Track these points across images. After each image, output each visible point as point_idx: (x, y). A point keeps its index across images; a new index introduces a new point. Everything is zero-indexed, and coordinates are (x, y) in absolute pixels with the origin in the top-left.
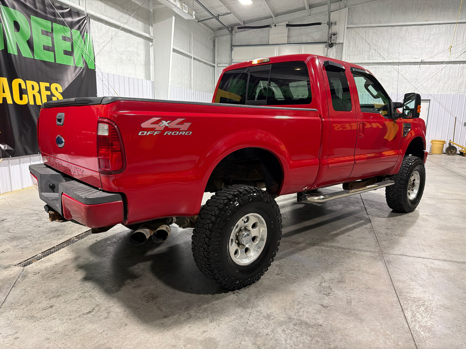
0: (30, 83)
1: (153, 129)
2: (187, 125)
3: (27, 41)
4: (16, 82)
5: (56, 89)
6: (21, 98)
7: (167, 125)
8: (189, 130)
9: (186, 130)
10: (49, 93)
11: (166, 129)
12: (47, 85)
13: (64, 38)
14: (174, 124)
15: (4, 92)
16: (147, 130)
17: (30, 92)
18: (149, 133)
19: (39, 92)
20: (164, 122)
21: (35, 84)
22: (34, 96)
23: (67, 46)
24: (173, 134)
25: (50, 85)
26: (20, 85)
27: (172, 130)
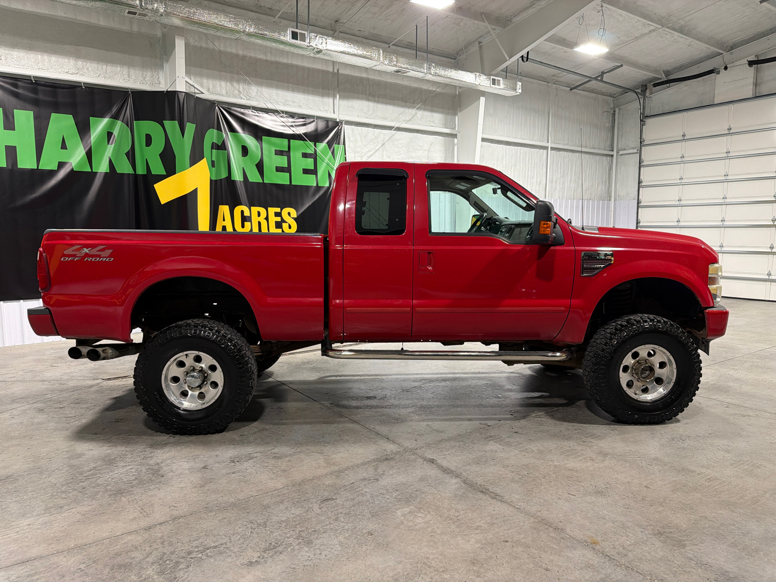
0: (255, 210)
1: (75, 256)
2: (109, 252)
3: (256, 165)
4: (238, 210)
5: (289, 214)
6: (243, 226)
7: (88, 252)
8: (110, 256)
9: (107, 256)
10: (279, 219)
11: (87, 255)
12: (278, 210)
13: (305, 155)
14: (94, 251)
15: (224, 220)
16: (69, 256)
17: (255, 219)
18: (70, 259)
19: (267, 219)
20: (85, 249)
21: (262, 210)
22: (259, 223)
23: (309, 163)
24: (93, 260)
25: (281, 210)
26: (242, 212)
27: (93, 256)
